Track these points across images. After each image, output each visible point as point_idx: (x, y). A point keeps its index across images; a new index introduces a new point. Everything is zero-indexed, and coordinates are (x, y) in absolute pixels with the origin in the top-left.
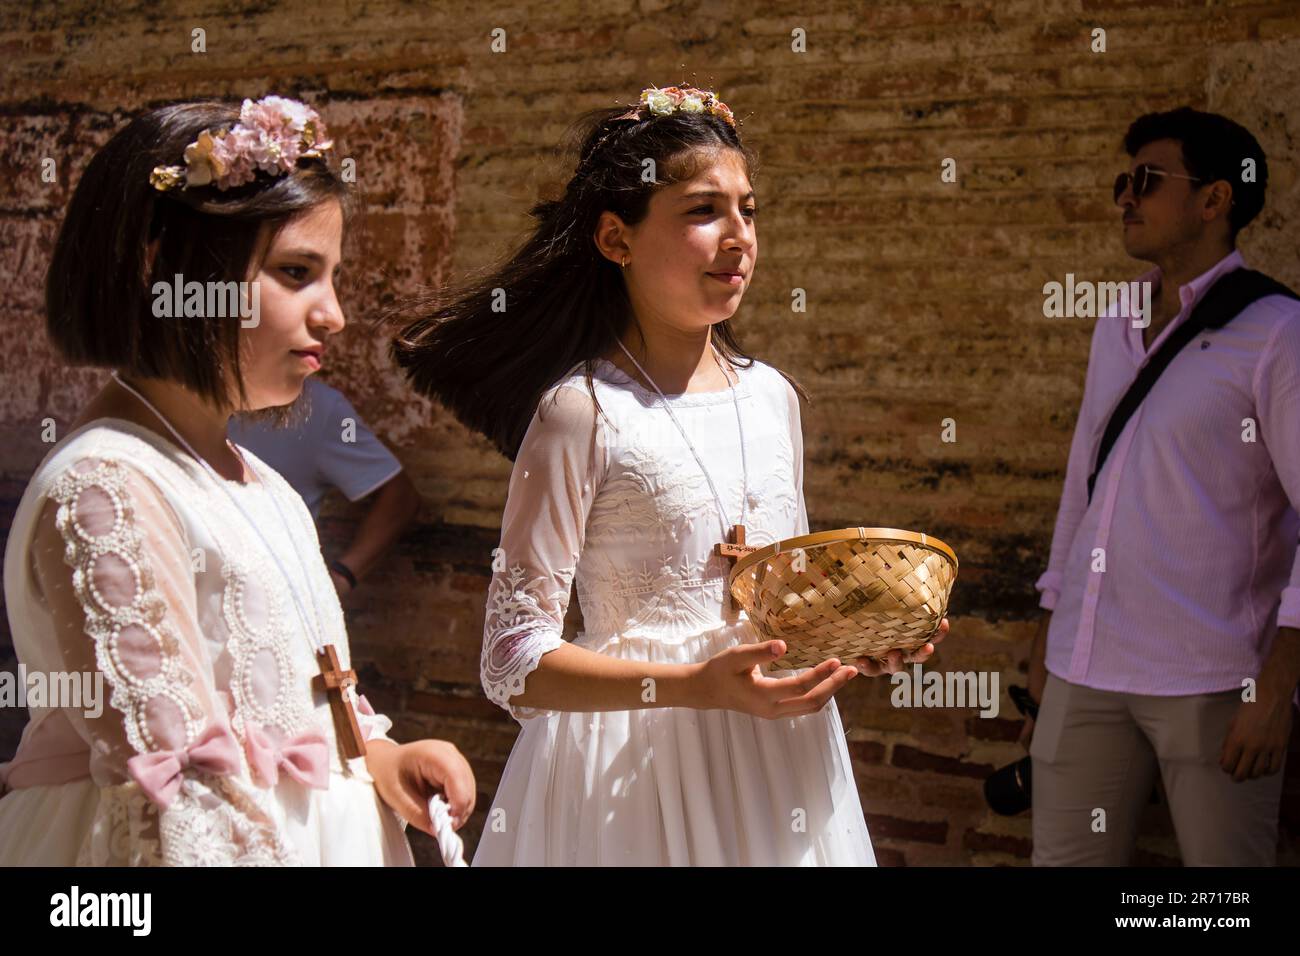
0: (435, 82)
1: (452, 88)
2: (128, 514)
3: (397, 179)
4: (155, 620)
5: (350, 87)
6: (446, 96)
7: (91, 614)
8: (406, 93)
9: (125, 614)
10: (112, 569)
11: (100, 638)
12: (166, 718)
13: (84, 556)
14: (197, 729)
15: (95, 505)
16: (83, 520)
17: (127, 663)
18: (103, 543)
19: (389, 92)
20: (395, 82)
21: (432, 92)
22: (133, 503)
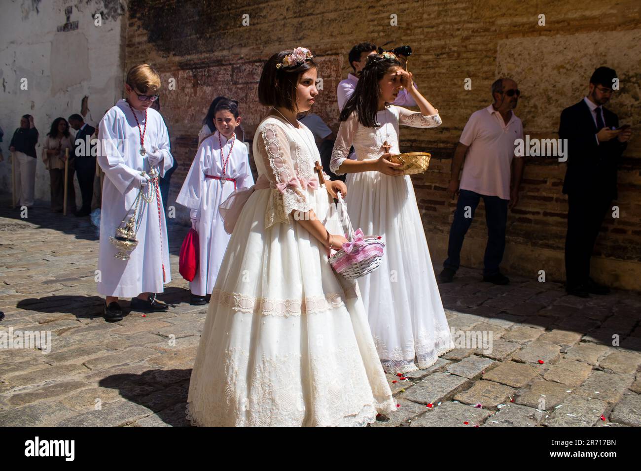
0: (338, 52)
1: (341, 53)
2: (276, 135)
3: (330, 72)
4: (282, 156)
5: (320, 54)
6: (340, 55)
7: (269, 155)
8: (332, 55)
9: (276, 155)
10: (273, 146)
11: (271, 160)
12: (284, 176)
13: (267, 143)
14: (290, 178)
15: (269, 133)
16: (267, 136)
17: (276, 165)
18: (272, 141)
19: (328, 55)
20: (329, 52)
21: (337, 54)
22: (277, 133)
